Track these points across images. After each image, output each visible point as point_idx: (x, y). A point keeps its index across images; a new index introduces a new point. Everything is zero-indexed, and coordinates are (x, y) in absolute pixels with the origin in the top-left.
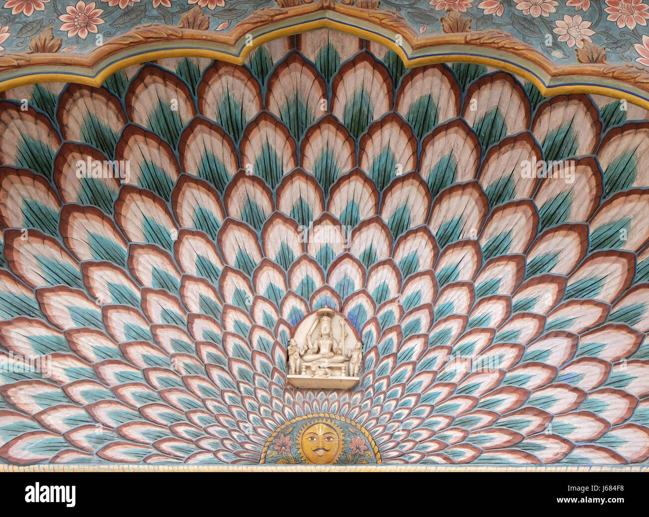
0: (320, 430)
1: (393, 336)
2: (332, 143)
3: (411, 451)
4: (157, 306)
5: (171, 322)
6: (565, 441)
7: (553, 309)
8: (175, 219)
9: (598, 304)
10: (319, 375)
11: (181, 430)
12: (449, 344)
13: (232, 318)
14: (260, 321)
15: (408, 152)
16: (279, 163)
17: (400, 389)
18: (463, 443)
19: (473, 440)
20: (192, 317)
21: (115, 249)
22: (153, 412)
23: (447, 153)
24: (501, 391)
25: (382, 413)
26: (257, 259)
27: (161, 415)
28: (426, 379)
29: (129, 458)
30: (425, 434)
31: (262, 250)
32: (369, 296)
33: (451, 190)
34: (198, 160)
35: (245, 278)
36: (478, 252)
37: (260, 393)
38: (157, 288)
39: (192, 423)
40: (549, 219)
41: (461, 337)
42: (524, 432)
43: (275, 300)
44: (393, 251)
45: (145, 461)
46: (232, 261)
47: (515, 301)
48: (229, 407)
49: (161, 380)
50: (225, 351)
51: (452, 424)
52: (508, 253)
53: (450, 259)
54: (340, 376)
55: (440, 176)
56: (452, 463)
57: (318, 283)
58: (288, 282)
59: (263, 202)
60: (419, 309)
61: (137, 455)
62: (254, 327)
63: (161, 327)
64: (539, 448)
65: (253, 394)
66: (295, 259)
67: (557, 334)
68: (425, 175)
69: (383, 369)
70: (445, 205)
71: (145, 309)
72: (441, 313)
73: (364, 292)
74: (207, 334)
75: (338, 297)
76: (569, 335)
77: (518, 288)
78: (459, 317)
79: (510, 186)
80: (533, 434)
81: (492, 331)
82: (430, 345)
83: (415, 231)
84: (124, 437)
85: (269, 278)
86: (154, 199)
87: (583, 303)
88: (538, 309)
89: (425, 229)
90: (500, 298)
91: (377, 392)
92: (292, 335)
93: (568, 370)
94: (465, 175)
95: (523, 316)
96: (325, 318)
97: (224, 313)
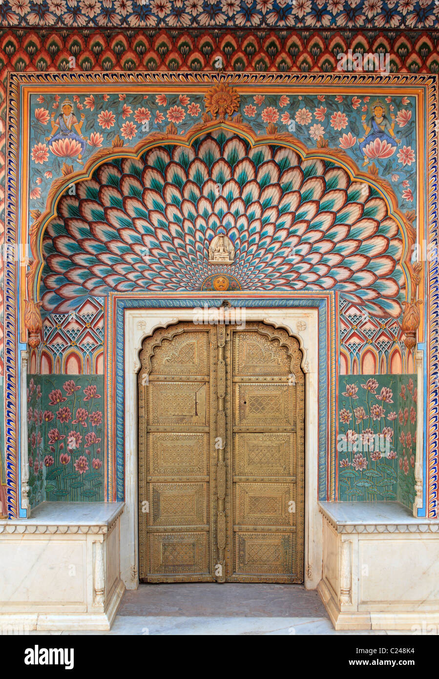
0: (221, 279)
1: (246, 244)
2: (223, 168)
3: (252, 286)
4: (161, 234)
5: (166, 240)
6: (305, 282)
7: (305, 233)
8: (164, 199)
9: (321, 231)
10: (220, 260)
11: (173, 279)
12: (266, 247)
13: (188, 238)
14: (198, 239)
15: (252, 172)
16: (203, 176)
17: (248, 264)
18: (269, 283)
19: (273, 282)
20: (173, 238)
21: (143, 212)
22: (164, 273)
23: (267, 172)
24: (283, 265)
25: (242, 273)
26: (195, 215)
27: (166, 274)
28: (257, 260)
29: (157, 289)
30: (257, 280)
31: (197, 211)
32: (237, 229)
33: (268, 186)
34: (172, 176)
35: (191, 222)
36: (278, 211)
37: (200, 266)
38: (160, 227)
39: (177, 277)
40: (306, 198)
41: (270, 244)
42: (291, 279)
43: (203, 230)
44: (246, 210)
45: (162, 290)
46: (186, 215)
47: (291, 230)
48: (189, 271)
49: (165, 262)
50: (186, 250)
51: (266, 276)
52: (289, 211)
53: (267, 214)
54: (227, 261)
55: (264, 181)
56: (266, 290)
57: (218, 224)
58: (207, 223)
59: (197, 192)
60: (255, 233)
61: (159, 288)
62: (196, 241)
63: (163, 242)
64: (296, 284)
65: (197, 267)
66: (210, 214)
67: (305, 243)
68: (259, 180)
69: (243, 257)
70: (266, 192)
71: (156, 235)
72: (263, 235)
73: (235, 227)
74: (179, 244)
75: (226, 229)
76: (310, 243)
77: (292, 225)
78: (270, 236)
79: (291, 185)
80: (294, 280)
81: (282, 242)
82: (259, 248)
83: (255, 202)
84: (154, 282)
85: (200, 222)
86: (156, 192)
87: (316, 231)
88: (299, 233)
89: (258, 202)
90: (285, 229)
91: (240, 265)
92: (210, 244)
93: (308, 257)
94: (274, 181)
95: (293, 236)
96: (221, 238)
97: (185, 236)
